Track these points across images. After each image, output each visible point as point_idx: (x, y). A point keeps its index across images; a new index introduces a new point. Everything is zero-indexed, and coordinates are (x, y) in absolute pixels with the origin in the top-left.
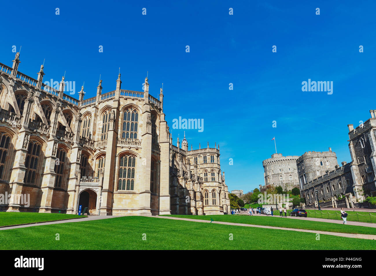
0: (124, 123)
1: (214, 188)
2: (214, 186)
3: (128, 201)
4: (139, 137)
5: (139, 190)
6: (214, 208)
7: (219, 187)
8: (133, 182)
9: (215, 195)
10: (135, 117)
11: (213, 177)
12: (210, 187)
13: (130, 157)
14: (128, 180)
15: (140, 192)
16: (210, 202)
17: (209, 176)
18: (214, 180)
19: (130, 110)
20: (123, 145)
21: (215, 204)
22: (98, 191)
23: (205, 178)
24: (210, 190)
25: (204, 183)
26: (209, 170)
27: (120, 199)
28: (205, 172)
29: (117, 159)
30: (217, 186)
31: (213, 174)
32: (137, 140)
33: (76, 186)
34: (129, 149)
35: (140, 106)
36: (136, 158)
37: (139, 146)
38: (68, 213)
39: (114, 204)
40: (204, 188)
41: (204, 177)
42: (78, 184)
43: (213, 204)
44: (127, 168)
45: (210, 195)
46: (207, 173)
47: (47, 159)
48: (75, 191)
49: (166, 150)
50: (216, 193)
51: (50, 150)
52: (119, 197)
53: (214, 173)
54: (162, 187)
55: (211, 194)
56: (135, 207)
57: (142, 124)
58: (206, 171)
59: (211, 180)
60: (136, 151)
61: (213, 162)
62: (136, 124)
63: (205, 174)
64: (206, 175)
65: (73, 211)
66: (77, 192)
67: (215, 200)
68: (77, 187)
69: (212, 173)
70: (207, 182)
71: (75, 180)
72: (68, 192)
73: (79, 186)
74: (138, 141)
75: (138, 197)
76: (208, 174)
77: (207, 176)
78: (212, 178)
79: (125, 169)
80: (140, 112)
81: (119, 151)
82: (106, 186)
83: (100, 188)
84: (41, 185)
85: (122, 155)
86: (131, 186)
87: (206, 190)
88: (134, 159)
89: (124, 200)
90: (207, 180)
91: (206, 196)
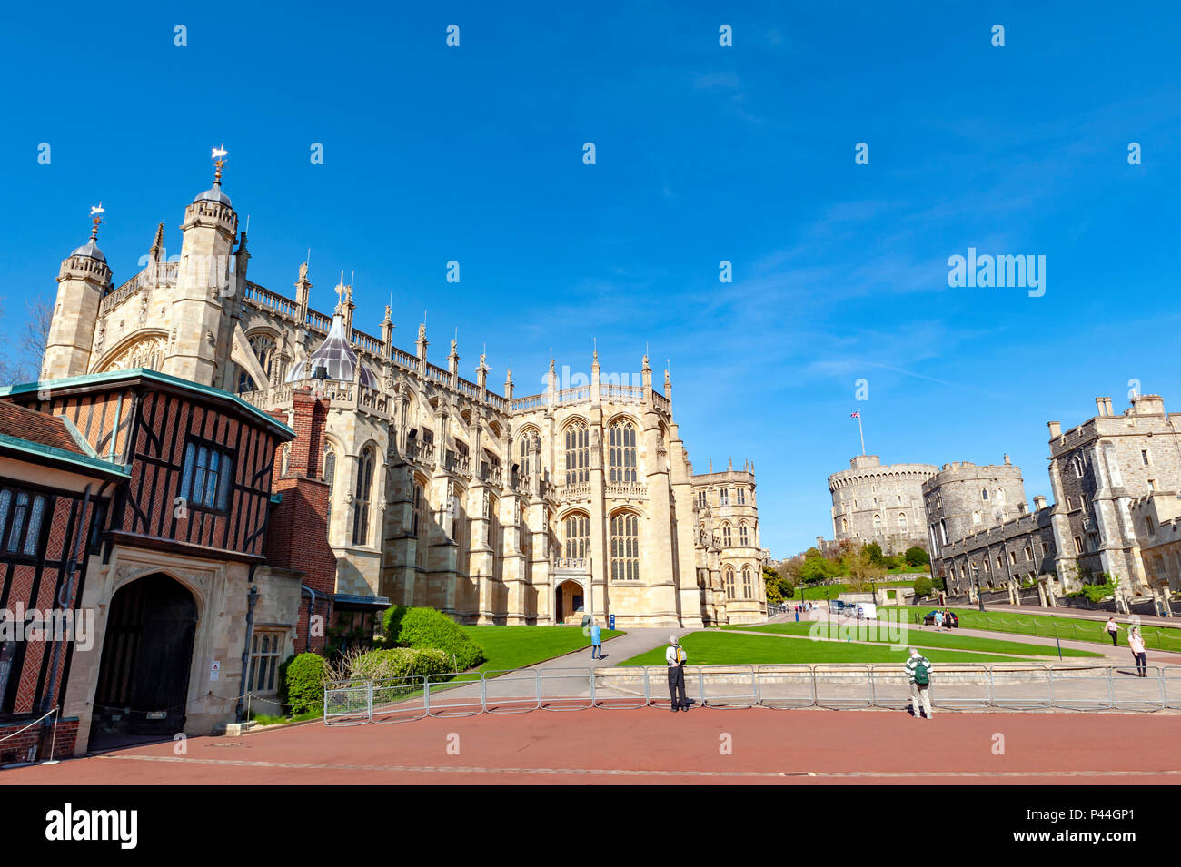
0: (612, 450)
1: (746, 561)
2: (747, 556)
3: (633, 600)
4: (641, 477)
5: (650, 580)
6: (747, 606)
7: (758, 560)
8: (637, 564)
9: (749, 577)
10: (630, 438)
11: (744, 536)
12: (737, 560)
13: (628, 517)
14: (629, 562)
15: (653, 583)
16: (740, 593)
17: (735, 535)
18: (746, 543)
19: (619, 423)
20: (616, 495)
21: (750, 597)
22: (585, 583)
23: (725, 539)
24: (738, 565)
25: (724, 551)
26: (735, 521)
27: (620, 597)
28: (724, 525)
29: (608, 521)
30: (752, 556)
31: (743, 530)
32: (639, 483)
33: (549, 575)
34: (626, 503)
35: (640, 416)
36: (638, 518)
37: (644, 497)
38: (539, 624)
39: (610, 606)
40: (725, 562)
41: (723, 537)
42: (552, 572)
43: (746, 597)
44: (625, 538)
45: (739, 577)
46: (729, 529)
47: (506, 530)
48: (549, 585)
49: (685, 499)
50: (752, 573)
51: (509, 512)
52: (617, 593)
53: (745, 528)
54: (683, 573)
55: (741, 574)
56: (647, 612)
57: (645, 453)
58: (727, 523)
59: (739, 544)
60: (640, 507)
61: (743, 502)
62: (634, 453)
63: (725, 529)
64: (727, 531)
65: (549, 619)
66: (552, 585)
67: (749, 587)
68: (551, 577)
69: (741, 528)
70: (730, 547)
71: (546, 564)
72: (535, 586)
73: (555, 575)
74: (641, 487)
75: (650, 594)
76: (732, 529)
77: (729, 534)
78: (742, 539)
79: (621, 540)
80: (639, 429)
81: (611, 506)
82: (599, 575)
83: (589, 578)
84: (502, 576)
85: (615, 514)
86: (634, 571)
87: (730, 567)
88: (635, 521)
89: (626, 599)
90: (730, 544)
91: (728, 578)
